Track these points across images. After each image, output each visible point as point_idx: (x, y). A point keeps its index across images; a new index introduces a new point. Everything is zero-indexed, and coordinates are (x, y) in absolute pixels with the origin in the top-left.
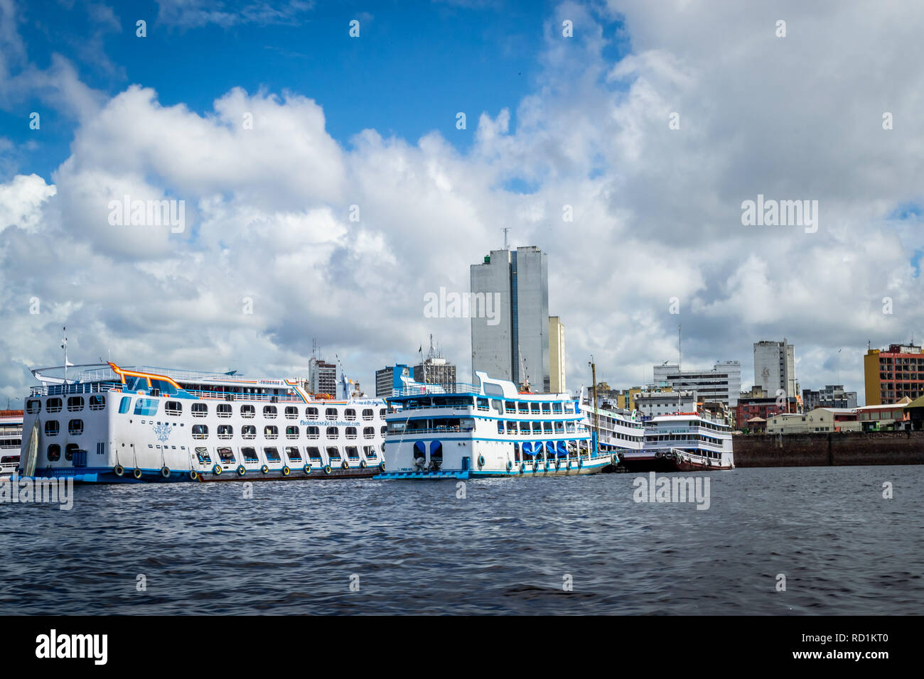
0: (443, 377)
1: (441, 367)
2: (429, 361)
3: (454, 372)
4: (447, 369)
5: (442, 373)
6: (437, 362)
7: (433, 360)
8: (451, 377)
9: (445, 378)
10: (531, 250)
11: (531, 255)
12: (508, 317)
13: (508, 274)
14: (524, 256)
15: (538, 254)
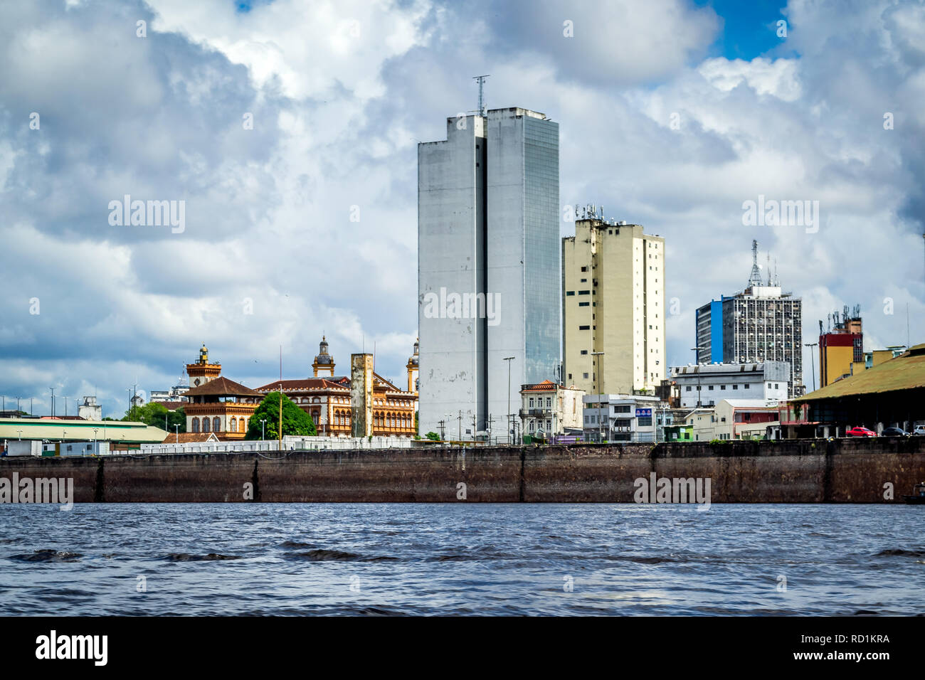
0: (774, 322)
1: (769, 302)
2: (749, 291)
3: (798, 312)
4: (782, 306)
5: (773, 314)
6: (761, 293)
7: (755, 290)
8: (791, 322)
9: (779, 323)
10: (508, 114)
11: (507, 123)
12: (472, 232)
13: (473, 157)
14: (498, 126)
15: (519, 121)
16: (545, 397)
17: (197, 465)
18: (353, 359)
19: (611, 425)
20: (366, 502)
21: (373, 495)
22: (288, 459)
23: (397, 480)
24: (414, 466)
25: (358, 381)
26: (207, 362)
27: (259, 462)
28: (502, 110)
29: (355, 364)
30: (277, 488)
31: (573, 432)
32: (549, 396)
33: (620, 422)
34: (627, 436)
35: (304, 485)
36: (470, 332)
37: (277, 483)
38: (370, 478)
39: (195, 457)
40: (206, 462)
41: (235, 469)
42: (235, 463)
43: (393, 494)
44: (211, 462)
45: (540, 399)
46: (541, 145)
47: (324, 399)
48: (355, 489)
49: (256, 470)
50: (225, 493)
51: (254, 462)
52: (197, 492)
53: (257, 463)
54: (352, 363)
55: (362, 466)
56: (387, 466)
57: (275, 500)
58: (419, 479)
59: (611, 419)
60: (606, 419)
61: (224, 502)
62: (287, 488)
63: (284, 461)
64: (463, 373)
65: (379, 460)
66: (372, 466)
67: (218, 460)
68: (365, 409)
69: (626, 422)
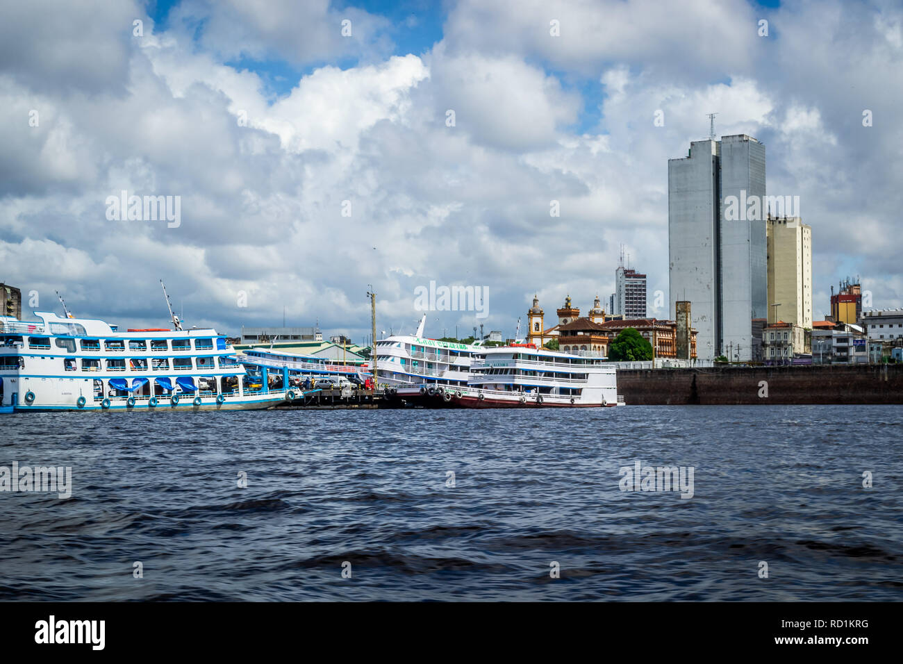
10: (737, 139)
11: (737, 145)
12: (710, 221)
13: (710, 169)
14: (730, 147)
15: (746, 144)
16: (782, 333)
17: (640, 377)
18: (677, 305)
19: (834, 351)
20: (797, 404)
21: (802, 399)
22: (724, 373)
23: (824, 388)
24: (839, 378)
25: (681, 320)
26: (571, 307)
27: (697, 375)
28: (733, 136)
29: (679, 309)
30: (714, 394)
31: (802, 357)
32: (786, 331)
33: (840, 349)
34: (846, 359)
35: (739, 392)
36: (709, 288)
37: (714, 391)
38: (800, 387)
39: (638, 373)
40: (649, 376)
41: (675, 381)
42: (676, 377)
43: (821, 398)
44: (653, 376)
45: (779, 333)
46: (757, 160)
47: (651, 333)
48: (785, 395)
49: (694, 381)
50: (667, 398)
51: (692, 375)
52: (641, 397)
53: (695, 376)
54: (677, 308)
55: (792, 378)
56: (815, 378)
57: (713, 402)
58: (845, 387)
59: (835, 347)
60: (830, 347)
61: (666, 404)
62: (723, 395)
63: (720, 375)
64: (704, 317)
65: (807, 373)
66: (801, 378)
67: (659, 374)
68: (687, 340)
69: (846, 349)
